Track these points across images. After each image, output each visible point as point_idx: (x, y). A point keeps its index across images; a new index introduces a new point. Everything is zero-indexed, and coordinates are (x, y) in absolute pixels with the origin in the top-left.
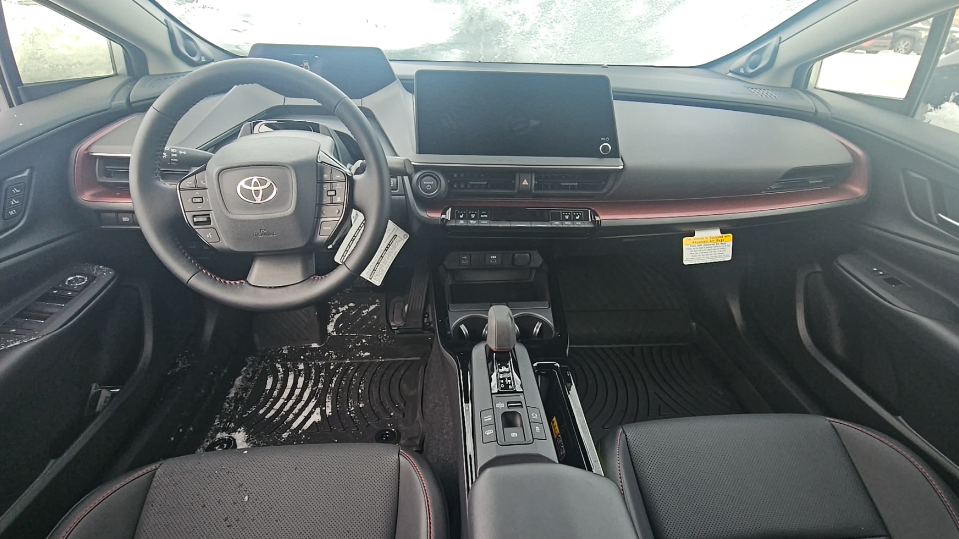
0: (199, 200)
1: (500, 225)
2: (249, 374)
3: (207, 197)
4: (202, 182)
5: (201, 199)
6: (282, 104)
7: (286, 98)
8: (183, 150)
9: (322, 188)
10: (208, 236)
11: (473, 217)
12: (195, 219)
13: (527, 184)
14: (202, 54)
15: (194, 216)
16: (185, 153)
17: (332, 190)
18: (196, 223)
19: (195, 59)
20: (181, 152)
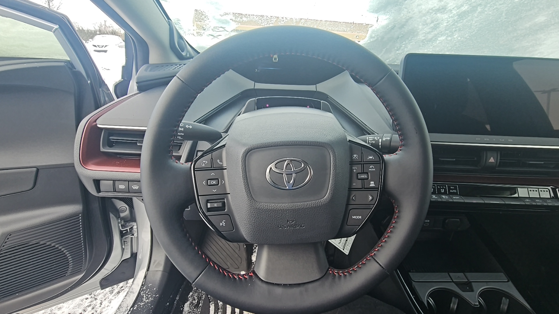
0: (214, 182)
1: (474, 202)
2: (194, 300)
3: (223, 178)
4: (218, 161)
5: (217, 180)
6: (253, 88)
7: (255, 83)
8: (189, 125)
9: (351, 170)
10: (221, 224)
11: (443, 192)
12: (209, 204)
13: (493, 161)
14: (188, 51)
15: (208, 201)
16: (191, 127)
17: (364, 173)
18: (209, 210)
19: (184, 54)
20: (187, 126)
